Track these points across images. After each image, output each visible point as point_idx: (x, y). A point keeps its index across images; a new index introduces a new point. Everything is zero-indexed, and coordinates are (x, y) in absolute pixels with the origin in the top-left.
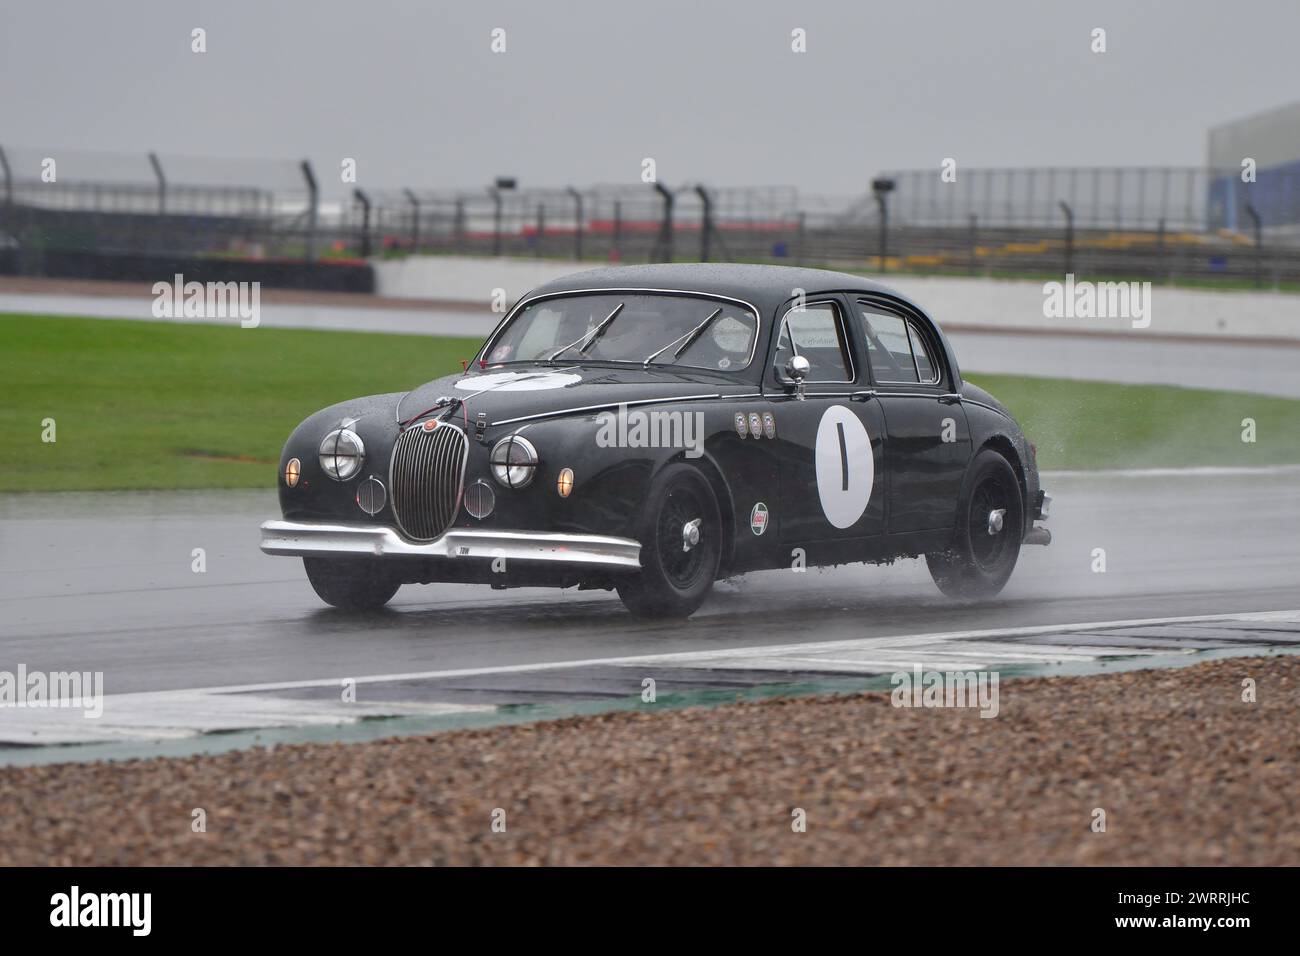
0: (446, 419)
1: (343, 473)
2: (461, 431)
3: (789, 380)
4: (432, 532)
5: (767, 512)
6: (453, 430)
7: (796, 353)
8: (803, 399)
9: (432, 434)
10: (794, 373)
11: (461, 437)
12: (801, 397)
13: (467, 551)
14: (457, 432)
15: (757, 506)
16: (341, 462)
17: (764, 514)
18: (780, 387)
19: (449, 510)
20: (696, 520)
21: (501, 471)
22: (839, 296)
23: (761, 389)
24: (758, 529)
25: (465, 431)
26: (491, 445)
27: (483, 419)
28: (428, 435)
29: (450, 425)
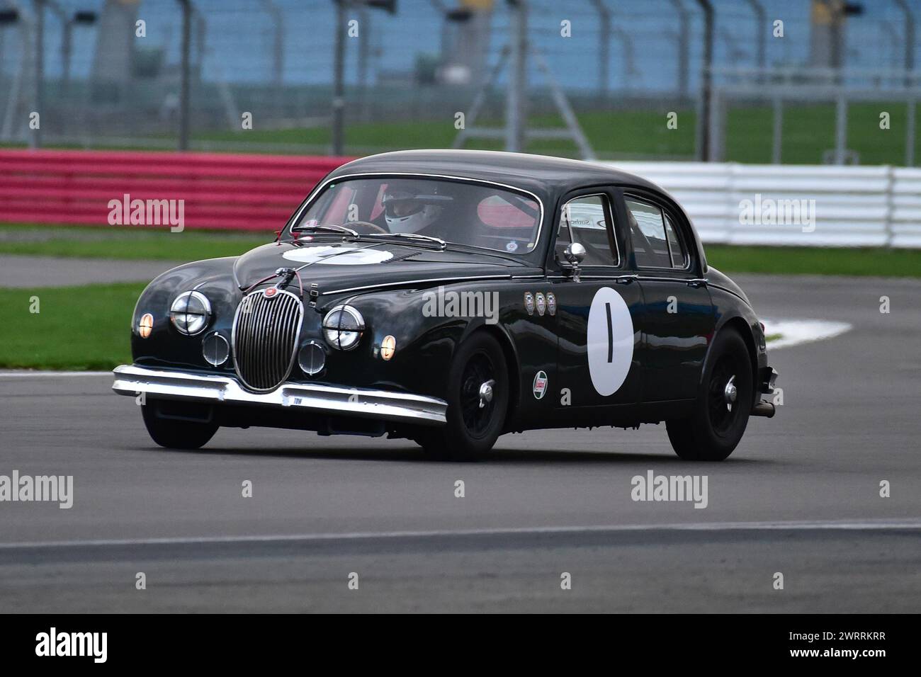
0: (283, 287)
1: (191, 329)
2: (297, 299)
3: (566, 263)
4: (269, 384)
5: (546, 379)
6: (290, 297)
7: (573, 241)
8: (578, 281)
9: (272, 300)
10: (571, 258)
11: (297, 304)
12: (577, 280)
13: (300, 401)
14: (294, 299)
15: (539, 374)
16: (190, 318)
17: (544, 381)
18: (559, 269)
19: (284, 364)
20: (491, 381)
21: (333, 335)
22: (610, 189)
23: (544, 270)
24: (538, 394)
25: (301, 298)
26: (324, 312)
27: (316, 289)
28: (268, 300)
29: (288, 293)
